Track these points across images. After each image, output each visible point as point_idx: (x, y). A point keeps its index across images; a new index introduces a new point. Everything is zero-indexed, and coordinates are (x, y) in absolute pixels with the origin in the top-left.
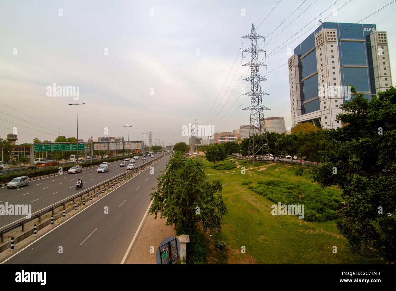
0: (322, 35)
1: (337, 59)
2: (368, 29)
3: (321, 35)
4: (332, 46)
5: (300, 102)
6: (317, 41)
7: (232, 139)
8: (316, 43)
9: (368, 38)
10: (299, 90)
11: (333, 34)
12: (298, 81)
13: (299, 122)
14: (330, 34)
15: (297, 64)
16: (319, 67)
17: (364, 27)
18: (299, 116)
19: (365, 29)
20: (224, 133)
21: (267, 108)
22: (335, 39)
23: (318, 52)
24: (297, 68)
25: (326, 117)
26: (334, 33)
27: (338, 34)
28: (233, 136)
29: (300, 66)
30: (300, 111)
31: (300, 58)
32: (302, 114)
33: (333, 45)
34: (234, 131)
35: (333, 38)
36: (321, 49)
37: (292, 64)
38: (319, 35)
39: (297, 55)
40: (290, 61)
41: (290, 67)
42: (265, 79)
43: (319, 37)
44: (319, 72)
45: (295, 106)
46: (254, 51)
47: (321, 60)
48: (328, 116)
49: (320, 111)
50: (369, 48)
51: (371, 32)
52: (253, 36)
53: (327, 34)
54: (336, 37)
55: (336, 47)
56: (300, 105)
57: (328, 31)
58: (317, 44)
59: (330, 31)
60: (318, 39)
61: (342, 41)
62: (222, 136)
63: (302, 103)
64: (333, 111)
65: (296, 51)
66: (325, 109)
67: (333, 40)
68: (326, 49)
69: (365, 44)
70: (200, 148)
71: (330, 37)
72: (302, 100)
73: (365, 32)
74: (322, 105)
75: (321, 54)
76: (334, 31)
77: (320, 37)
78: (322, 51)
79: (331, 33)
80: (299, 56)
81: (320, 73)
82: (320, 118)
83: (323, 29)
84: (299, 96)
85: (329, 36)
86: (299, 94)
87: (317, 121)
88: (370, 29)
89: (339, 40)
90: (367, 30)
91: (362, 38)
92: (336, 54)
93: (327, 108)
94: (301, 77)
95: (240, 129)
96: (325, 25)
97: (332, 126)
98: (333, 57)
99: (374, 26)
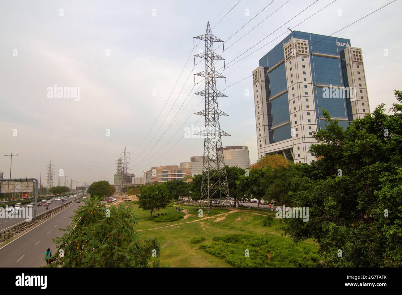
0: (292, 45)
1: (309, 76)
2: (342, 44)
3: (290, 45)
4: (303, 60)
5: (267, 128)
6: (286, 53)
7: (178, 176)
8: (285, 55)
9: (342, 54)
10: (266, 112)
11: (304, 46)
12: (265, 101)
13: (266, 154)
14: (301, 46)
15: (263, 78)
16: (289, 84)
17: (338, 41)
18: (266, 146)
19: (339, 44)
20: (168, 167)
21: (226, 134)
22: (306, 52)
23: (288, 65)
24: (264, 84)
25: (298, 148)
26: (305, 44)
27: (310, 46)
28: (180, 172)
29: (267, 81)
30: (268, 139)
31: (267, 72)
32: (270, 143)
33: (305, 59)
34: (181, 164)
35: (305, 50)
36: (290, 63)
37: (257, 78)
39: (263, 67)
40: (255, 74)
41: (255, 81)
42: (223, 95)
43: (288, 47)
44: (290, 90)
45: (262, 132)
46: (209, 57)
47: (292, 75)
48: (301, 146)
49: (291, 139)
50: (344, 66)
52: (209, 38)
53: (298, 45)
54: (308, 50)
55: (307, 62)
56: (267, 131)
57: (299, 42)
58: (287, 56)
59: (300, 42)
60: (287, 50)
61: (314, 55)
62: (164, 172)
63: (270, 129)
64: (307, 140)
65: (262, 61)
66: (298, 137)
67: (305, 53)
68: (296, 64)
69: (339, 61)
70: (131, 190)
71: (301, 49)
72: (270, 125)
73: (339, 47)
74: (294, 133)
75: (291, 69)
76: (306, 43)
77: (290, 48)
78: (292, 65)
79: (302, 44)
80: (266, 69)
81: (290, 92)
82: (292, 149)
83: (293, 39)
84: (266, 120)
85: (299, 47)
86: (266, 116)
87: (289, 152)
88: (344, 44)
89: (311, 54)
90: (341, 45)
91: (336, 54)
92: (308, 69)
93: (300, 136)
94: (268, 95)
95: (190, 161)
96: (295, 34)
97: (306, 159)
98: (304, 73)
99: (348, 41)
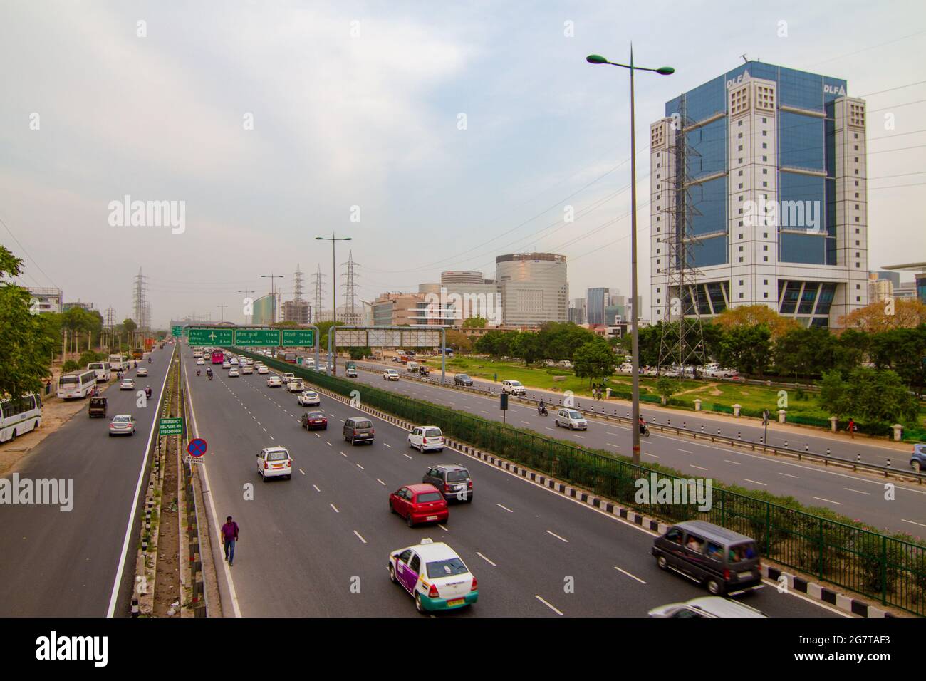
0: (747, 90)
1: (772, 152)
2: (833, 90)
3: (744, 90)
4: (765, 121)
6: (733, 103)
8: (730, 106)
9: (830, 107)
10: (674, 208)
11: (769, 94)
13: (669, 287)
14: (763, 93)
16: (733, 164)
17: (826, 84)
18: (671, 272)
19: (827, 89)
22: (772, 105)
23: (733, 128)
25: (741, 283)
26: (772, 90)
27: (778, 95)
29: (680, 149)
30: (674, 260)
31: (683, 130)
32: (678, 269)
33: (768, 120)
35: (769, 101)
36: (740, 123)
37: (661, 139)
38: (740, 89)
40: (656, 130)
41: (655, 146)
43: (739, 93)
44: (733, 174)
45: (663, 246)
47: (740, 148)
48: (747, 280)
49: (728, 265)
50: (831, 132)
51: (837, 96)
53: (758, 92)
54: (774, 101)
55: (772, 124)
57: (761, 85)
58: (733, 110)
59: (763, 86)
60: (736, 98)
61: (782, 110)
62: (419, 305)
63: (678, 241)
64: (759, 270)
65: (671, 107)
66: (741, 264)
67: (769, 108)
68: (752, 126)
69: (823, 123)
71: (763, 100)
72: (680, 233)
73: (827, 95)
74: (734, 253)
75: (740, 136)
76: (772, 87)
77: (741, 96)
78: (744, 129)
79: (766, 89)
81: (734, 179)
82: (727, 284)
85: (760, 96)
86: (674, 216)
87: (716, 288)
88: (836, 89)
89: (778, 108)
90: (831, 92)
91: (818, 108)
92: (772, 139)
93: (746, 261)
96: (755, 68)
97: (754, 303)
98: (765, 146)
99: (842, 84)
